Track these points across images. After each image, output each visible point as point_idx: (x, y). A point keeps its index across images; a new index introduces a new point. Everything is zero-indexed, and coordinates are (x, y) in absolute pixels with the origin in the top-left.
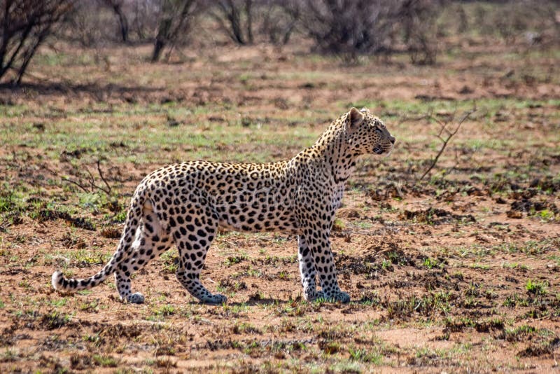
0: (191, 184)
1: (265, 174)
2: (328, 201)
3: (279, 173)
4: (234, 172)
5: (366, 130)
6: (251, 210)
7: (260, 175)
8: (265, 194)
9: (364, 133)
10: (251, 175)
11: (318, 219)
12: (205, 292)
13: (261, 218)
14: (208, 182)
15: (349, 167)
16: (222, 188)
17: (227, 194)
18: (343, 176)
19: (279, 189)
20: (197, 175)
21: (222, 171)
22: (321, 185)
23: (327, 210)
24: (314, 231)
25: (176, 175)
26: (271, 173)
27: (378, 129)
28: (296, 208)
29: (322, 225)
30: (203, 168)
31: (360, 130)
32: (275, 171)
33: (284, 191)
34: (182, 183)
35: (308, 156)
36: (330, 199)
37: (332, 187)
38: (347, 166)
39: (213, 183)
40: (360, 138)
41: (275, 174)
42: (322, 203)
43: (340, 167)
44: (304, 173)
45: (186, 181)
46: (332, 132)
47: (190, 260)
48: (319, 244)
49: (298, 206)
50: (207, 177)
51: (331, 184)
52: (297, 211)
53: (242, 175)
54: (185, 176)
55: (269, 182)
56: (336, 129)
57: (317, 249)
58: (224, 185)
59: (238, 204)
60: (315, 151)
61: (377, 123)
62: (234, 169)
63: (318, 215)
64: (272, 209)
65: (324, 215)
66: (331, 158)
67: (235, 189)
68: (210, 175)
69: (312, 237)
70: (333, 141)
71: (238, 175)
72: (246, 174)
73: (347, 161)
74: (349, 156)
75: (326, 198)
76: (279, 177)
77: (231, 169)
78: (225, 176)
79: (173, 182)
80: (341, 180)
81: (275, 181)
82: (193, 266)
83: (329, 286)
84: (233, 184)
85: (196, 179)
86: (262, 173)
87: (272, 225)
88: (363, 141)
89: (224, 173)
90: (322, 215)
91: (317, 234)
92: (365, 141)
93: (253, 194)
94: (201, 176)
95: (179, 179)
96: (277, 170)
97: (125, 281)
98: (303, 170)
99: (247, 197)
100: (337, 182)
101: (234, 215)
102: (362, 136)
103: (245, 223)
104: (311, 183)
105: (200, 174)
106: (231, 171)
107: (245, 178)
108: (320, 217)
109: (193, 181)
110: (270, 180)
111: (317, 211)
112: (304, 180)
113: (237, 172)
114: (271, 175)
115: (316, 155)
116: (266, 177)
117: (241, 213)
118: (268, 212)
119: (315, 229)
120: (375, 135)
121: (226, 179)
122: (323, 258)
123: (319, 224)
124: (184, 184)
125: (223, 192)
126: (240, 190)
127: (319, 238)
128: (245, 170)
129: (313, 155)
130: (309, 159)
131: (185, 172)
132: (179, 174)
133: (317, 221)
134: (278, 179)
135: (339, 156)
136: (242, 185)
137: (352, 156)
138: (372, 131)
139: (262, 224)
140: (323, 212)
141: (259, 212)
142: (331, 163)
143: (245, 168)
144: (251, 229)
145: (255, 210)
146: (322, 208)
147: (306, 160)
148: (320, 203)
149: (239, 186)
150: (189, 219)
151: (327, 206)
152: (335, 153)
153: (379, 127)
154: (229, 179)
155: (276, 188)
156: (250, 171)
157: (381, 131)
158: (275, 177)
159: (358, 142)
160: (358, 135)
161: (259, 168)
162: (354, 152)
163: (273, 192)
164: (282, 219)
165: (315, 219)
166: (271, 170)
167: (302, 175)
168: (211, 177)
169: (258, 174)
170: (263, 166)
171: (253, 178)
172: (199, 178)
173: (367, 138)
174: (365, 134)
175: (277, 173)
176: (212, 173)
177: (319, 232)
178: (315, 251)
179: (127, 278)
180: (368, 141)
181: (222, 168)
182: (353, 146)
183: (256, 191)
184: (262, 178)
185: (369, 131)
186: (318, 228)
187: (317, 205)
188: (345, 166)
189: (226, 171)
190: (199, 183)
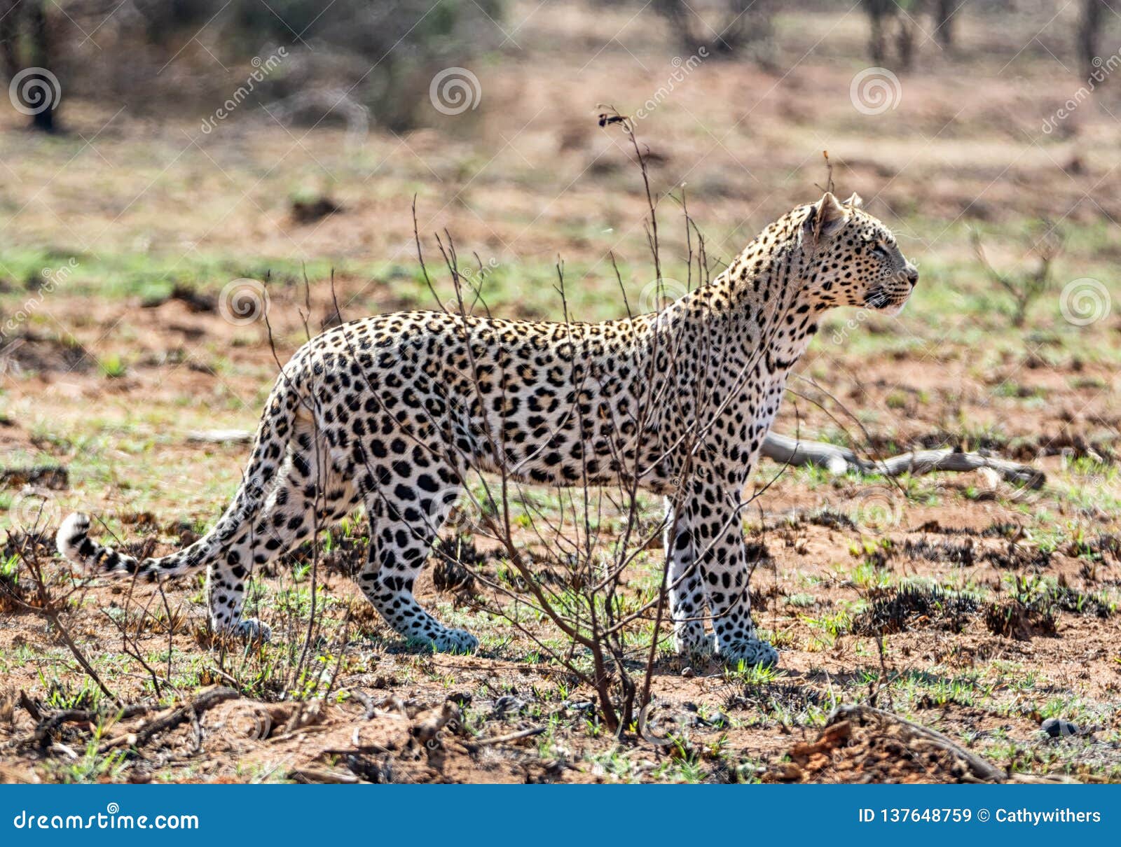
0: (409, 363)
1: (591, 348)
2: (747, 415)
3: (629, 344)
4: (515, 341)
5: (853, 248)
6: (554, 430)
7: (579, 350)
8: (589, 394)
9: (845, 255)
10: (558, 350)
11: (720, 459)
12: (424, 623)
13: (577, 452)
14: (450, 360)
15: (801, 337)
16: (485, 378)
17: (497, 392)
18: (785, 357)
19: (626, 383)
20: (426, 345)
21: (487, 336)
22: (733, 375)
23: (743, 437)
24: (706, 486)
25: (375, 341)
26: (606, 345)
27: (878, 248)
28: (668, 428)
29: (727, 473)
30: (441, 328)
31: (838, 248)
32: (618, 340)
33: (637, 389)
34: (387, 361)
35: (703, 304)
36: (752, 410)
37: (760, 382)
38: (797, 334)
39: (463, 365)
40: (835, 266)
41: (617, 346)
42: (732, 418)
43: (781, 335)
44: (693, 346)
45: (397, 357)
46: (766, 249)
47: (393, 546)
48: (716, 518)
49: (672, 424)
50: (448, 350)
51: (758, 375)
52: (669, 435)
53: (536, 347)
54: (396, 346)
55: (601, 367)
56: (777, 242)
57: (710, 529)
58: (489, 369)
59: (522, 416)
60: (722, 293)
61: (878, 234)
62: (515, 333)
63: (720, 448)
64: (606, 430)
65: (735, 449)
66: (761, 312)
67: (516, 380)
68: (458, 345)
69: (701, 500)
70: (769, 270)
71: (525, 347)
72: (546, 347)
73: (799, 319)
74: (804, 309)
75: (743, 408)
76: (629, 353)
77: (509, 333)
78: (493, 350)
79: (366, 359)
80: (781, 365)
81: (618, 364)
82: (400, 559)
83: (729, 619)
84: (511, 370)
85: (423, 355)
86: (585, 345)
87: (604, 469)
88: (842, 274)
89: (491, 342)
90: (730, 448)
91: (715, 494)
92: (848, 275)
93: (561, 393)
94: (435, 348)
95: (381, 351)
96: (624, 338)
97: (229, 587)
98: (692, 339)
99: (545, 401)
100: (771, 371)
101: (510, 445)
102: (841, 263)
103: (539, 465)
104: (711, 370)
105: (432, 342)
106: (510, 338)
107: (543, 355)
108: (725, 454)
109: (415, 358)
110: (602, 360)
111: (718, 438)
112: (691, 361)
113: (522, 340)
114: (606, 349)
115: (725, 303)
116: (595, 354)
117: (530, 440)
118: (597, 438)
119: (710, 480)
120: (872, 261)
121: (497, 358)
122: (722, 552)
123: (720, 470)
124: (393, 364)
125: (486, 388)
126: (529, 383)
127: (717, 505)
128: (542, 338)
129: (718, 304)
130: (706, 312)
131: (397, 337)
132: (382, 339)
133: (717, 463)
134: (624, 357)
135: (781, 307)
136: (535, 373)
137: (811, 310)
138: (864, 251)
139: (578, 465)
140: (734, 441)
141: (573, 436)
142: (761, 322)
143: (544, 333)
144: (551, 478)
145: (564, 432)
146: (731, 431)
147: (698, 314)
148: (727, 420)
149: (528, 374)
150: (399, 447)
151: (744, 427)
152: (771, 300)
153: (882, 244)
154: (505, 357)
155: (619, 381)
156: (555, 339)
157: (885, 253)
158: (618, 353)
159: (829, 277)
160: (832, 261)
161: (578, 333)
162: (817, 300)
163: (612, 389)
164: (629, 454)
165: (713, 458)
166: (607, 337)
167: (688, 352)
168: (460, 351)
169: (573, 348)
170: (587, 328)
171: (561, 356)
172: (430, 351)
173: (852, 269)
174: (849, 258)
175: (622, 345)
176: (461, 340)
177: (719, 488)
178: (705, 535)
179: (235, 582)
180: (855, 275)
181: (485, 331)
182: (817, 286)
183: (568, 388)
184: (585, 355)
185: (858, 251)
186: (717, 480)
187: (720, 423)
188: (792, 332)
189: (497, 338)
190: (429, 362)
